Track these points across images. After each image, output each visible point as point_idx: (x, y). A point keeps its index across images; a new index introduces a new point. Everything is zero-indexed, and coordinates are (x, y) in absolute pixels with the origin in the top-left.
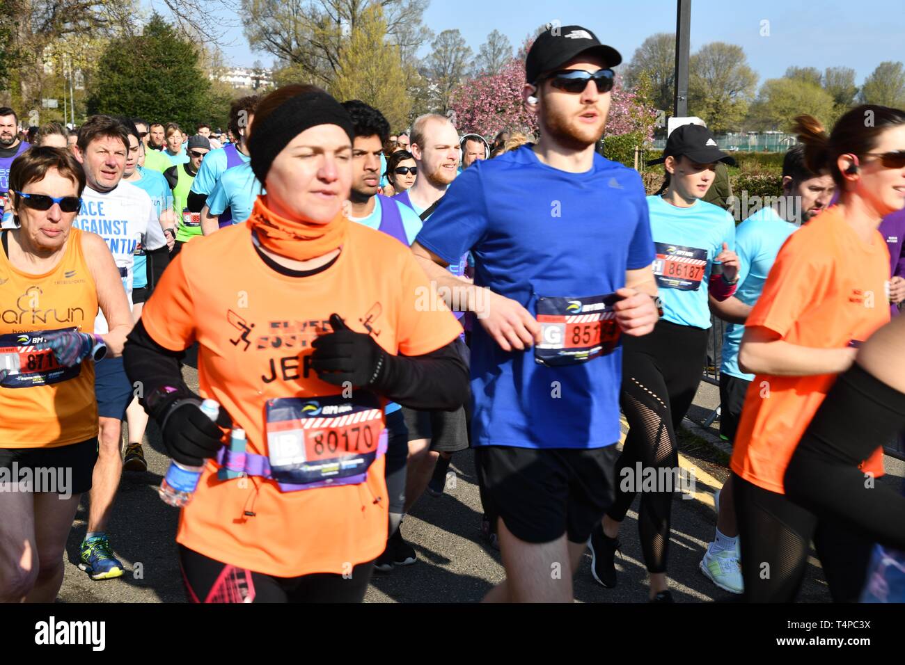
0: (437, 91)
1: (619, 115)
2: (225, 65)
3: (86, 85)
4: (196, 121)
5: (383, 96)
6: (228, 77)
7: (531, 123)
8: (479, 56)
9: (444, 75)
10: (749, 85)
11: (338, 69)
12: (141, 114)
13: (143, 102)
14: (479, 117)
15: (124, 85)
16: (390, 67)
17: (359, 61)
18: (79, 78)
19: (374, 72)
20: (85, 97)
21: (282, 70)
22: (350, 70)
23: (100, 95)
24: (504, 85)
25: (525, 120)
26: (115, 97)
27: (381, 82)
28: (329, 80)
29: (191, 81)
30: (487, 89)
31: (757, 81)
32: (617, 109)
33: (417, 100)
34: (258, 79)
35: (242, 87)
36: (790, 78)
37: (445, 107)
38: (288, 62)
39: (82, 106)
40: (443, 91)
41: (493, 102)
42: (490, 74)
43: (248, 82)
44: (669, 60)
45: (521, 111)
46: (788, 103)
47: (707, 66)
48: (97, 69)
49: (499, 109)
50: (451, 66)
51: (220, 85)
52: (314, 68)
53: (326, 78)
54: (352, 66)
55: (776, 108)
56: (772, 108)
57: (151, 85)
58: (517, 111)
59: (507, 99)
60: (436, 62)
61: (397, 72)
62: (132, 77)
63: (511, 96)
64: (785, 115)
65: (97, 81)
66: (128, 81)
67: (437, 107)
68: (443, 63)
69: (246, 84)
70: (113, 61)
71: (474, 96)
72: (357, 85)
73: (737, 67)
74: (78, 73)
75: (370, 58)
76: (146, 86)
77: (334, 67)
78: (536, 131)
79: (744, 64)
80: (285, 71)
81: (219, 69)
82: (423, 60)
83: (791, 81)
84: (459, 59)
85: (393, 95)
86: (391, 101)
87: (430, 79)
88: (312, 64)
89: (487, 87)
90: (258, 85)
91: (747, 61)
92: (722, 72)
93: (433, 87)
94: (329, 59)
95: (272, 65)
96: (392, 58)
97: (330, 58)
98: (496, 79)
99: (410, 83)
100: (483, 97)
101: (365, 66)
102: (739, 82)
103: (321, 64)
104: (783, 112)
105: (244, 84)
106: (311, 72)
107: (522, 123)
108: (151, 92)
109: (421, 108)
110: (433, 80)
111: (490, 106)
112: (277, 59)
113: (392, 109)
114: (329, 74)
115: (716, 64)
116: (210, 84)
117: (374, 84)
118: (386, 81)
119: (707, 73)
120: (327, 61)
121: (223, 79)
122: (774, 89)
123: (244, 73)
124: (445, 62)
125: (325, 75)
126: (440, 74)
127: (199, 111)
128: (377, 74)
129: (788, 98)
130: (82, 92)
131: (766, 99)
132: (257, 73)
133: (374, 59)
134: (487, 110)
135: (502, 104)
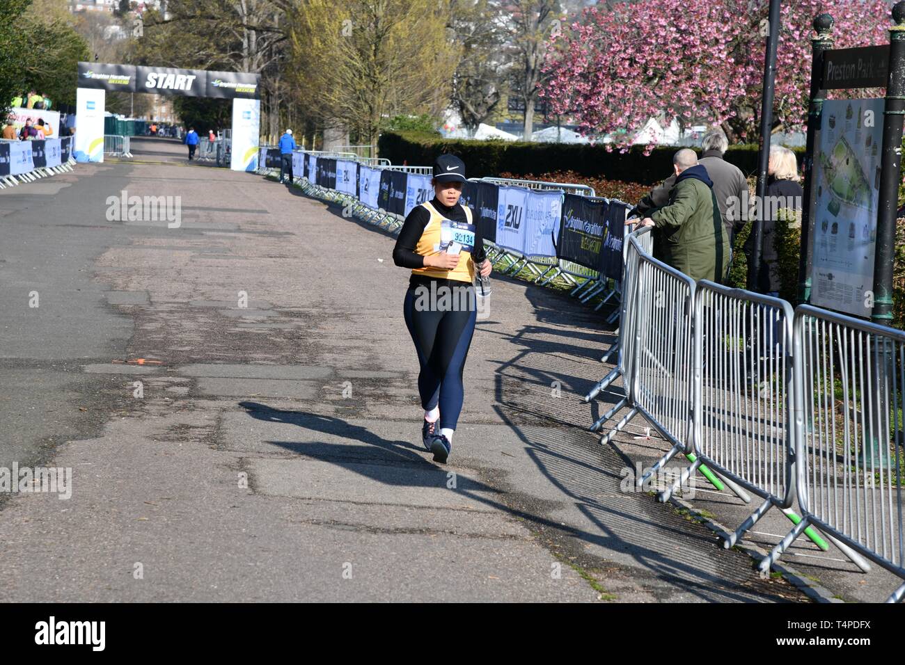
0: (513, 29)
7: (718, 103)
14: (606, 89)
25: (707, 98)
33: (468, 48)
35: (90, 7)
37: (527, 62)
40: (526, 29)
45: (698, 78)
49: (650, 73)
58: (689, 78)
67: (511, 64)
69: (99, 1)
78: (730, 120)
85: (420, 38)
87: (498, 4)
89: (626, 25)
90: (125, 6)
93: (503, 21)
99: (454, 11)
100: (616, 47)
107: (698, 103)
109: (476, 65)
110: (504, 4)
111: (631, 65)
113: (417, 67)
117: (380, 12)
118: (406, 7)
134: (624, 75)
135: (657, 62)
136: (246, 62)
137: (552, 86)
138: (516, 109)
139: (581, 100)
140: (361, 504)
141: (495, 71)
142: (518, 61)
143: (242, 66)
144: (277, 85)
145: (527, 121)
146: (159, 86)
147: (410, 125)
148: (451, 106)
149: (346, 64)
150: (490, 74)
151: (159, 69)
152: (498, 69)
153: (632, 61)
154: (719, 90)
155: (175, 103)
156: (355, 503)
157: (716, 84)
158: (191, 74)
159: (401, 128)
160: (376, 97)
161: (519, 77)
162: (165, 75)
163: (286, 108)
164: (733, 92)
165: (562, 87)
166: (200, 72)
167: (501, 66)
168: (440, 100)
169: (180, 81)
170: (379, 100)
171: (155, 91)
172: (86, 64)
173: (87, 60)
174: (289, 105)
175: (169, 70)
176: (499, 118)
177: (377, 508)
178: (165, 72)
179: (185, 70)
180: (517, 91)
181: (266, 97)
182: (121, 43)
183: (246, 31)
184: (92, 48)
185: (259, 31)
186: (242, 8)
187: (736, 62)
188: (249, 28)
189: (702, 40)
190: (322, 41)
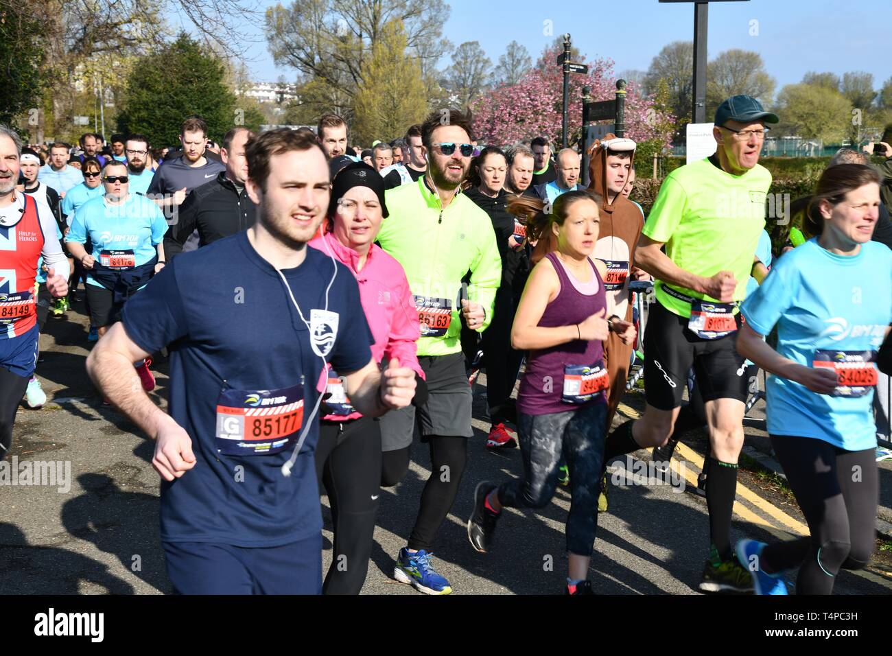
0: (458, 102)
1: (638, 123)
2: (250, 81)
3: (116, 101)
5: (405, 108)
6: (254, 92)
8: (498, 67)
9: (464, 87)
10: (766, 91)
11: (360, 82)
12: (169, 129)
13: (171, 118)
14: (498, 127)
15: (152, 101)
16: (411, 79)
17: (381, 74)
18: (109, 96)
19: (396, 84)
20: (115, 114)
21: (305, 85)
22: (372, 83)
23: (129, 112)
24: (523, 95)
25: (545, 129)
26: (144, 114)
27: (402, 95)
28: (351, 93)
29: (217, 96)
30: (506, 100)
31: (775, 87)
32: (635, 116)
34: (282, 93)
35: (267, 101)
36: (808, 83)
38: (311, 77)
39: (112, 122)
40: (464, 102)
41: (513, 112)
42: (510, 85)
43: (273, 96)
44: (687, 68)
45: (540, 121)
46: (807, 108)
47: (725, 73)
48: (126, 86)
49: (519, 119)
50: (471, 77)
51: (246, 100)
52: (336, 81)
53: (348, 91)
54: (373, 79)
55: (794, 113)
56: (790, 113)
57: (178, 101)
58: (537, 121)
59: (526, 109)
60: (456, 73)
61: (418, 83)
62: (159, 93)
63: (530, 106)
64: (803, 120)
65: (127, 98)
66: (156, 98)
68: (463, 75)
69: (270, 98)
70: (141, 79)
71: (493, 106)
72: (379, 98)
73: (755, 73)
74: (108, 91)
75: (391, 70)
76: (173, 102)
77: (356, 80)
78: (556, 140)
79: (762, 70)
80: (309, 85)
81: (244, 84)
82: (444, 71)
83: (809, 86)
84: (479, 71)
85: (415, 107)
86: (412, 113)
87: (450, 91)
88: (335, 77)
89: (506, 97)
90: (282, 99)
91: (765, 68)
92: (740, 79)
93: (454, 98)
94: (352, 73)
95: (295, 80)
96: (413, 71)
97: (353, 71)
98: (514, 89)
99: (431, 95)
100: (502, 108)
101: (386, 78)
102: (757, 87)
103: (344, 77)
104: (801, 117)
105: (268, 98)
106: (334, 86)
108: (178, 108)
110: (453, 91)
111: (509, 116)
112: (301, 73)
114: (352, 87)
115: (733, 71)
116: (236, 99)
117: (395, 96)
118: (408, 93)
119: (725, 80)
120: (349, 74)
121: (248, 94)
122: (792, 95)
123: (268, 88)
124: (465, 73)
125: (348, 88)
126: (460, 86)
127: (225, 126)
128: (399, 86)
129: (806, 103)
130: (113, 109)
131: (784, 105)
132: (281, 87)
133: (396, 71)
134: (507, 120)
135: (522, 114)
139: (488, 132)
149: (381, 120)
154: (550, 126)
165: (479, 126)
182: (280, 116)
183: (336, 108)
184: (267, 118)
185: (342, 107)
186: (333, 97)
187: (558, 113)
188: (337, 106)
189: (541, 103)
190: (370, 110)
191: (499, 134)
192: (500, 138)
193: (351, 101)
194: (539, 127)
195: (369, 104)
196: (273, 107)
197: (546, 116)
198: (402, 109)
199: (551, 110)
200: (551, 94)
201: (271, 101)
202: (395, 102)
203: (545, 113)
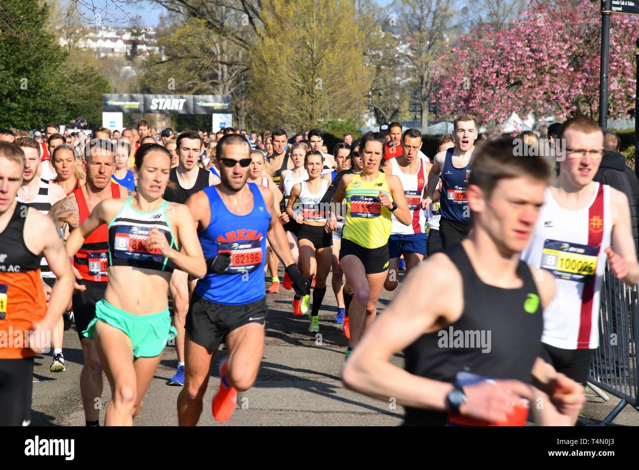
0: (410, 54)
2: (84, 23)
4: (45, 112)
6: (90, 41)
7: (563, 101)
9: (420, 30)
11: (259, 26)
14: (480, 94)
17: (292, 13)
19: (315, 29)
21: (172, 29)
22: (279, 28)
24: (520, 43)
25: (554, 97)
28: (246, 43)
29: (37, 49)
30: (494, 51)
33: (378, 69)
34: (134, 44)
35: (110, 55)
37: (422, 78)
38: (182, 18)
40: (419, 53)
41: (503, 70)
42: (495, 27)
43: (121, 47)
45: (547, 83)
49: (512, 82)
50: (431, 15)
51: (78, 54)
52: (222, 25)
53: (241, 40)
54: (280, 20)
58: (540, 84)
59: (524, 65)
60: (407, 10)
61: (350, 28)
63: (531, 61)
67: (410, 79)
68: (418, 11)
69: (116, 50)
71: (472, 62)
72: (289, 51)
75: (308, 7)
77: (253, 23)
78: (572, 113)
80: (178, 30)
81: (75, 29)
82: (387, 7)
85: (344, 63)
86: (341, 73)
87: (398, 36)
88: (219, 18)
89: (493, 47)
90: (134, 52)
93: (403, 48)
94: (245, 11)
95: (156, 22)
96: (342, 7)
98: (506, 35)
99: (368, 43)
100: (486, 64)
101: (300, 20)
103: (233, 18)
105: (113, 50)
106: (218, 31)
107: (548, 101)
109: (385, 81)
110: (403, 37)
111: (497, 76)
112: (165, 12)
113: (343, 85)
114: (246, 33)
116: (63, 53)
117: (315, 47)
118: (334, 42)
120: (242, 14)
121: (81, 44)
123: (113, 34)
124: (421, 8)
125: (239, 35)
126: (413, 28)
127: (50, 95)
128: (320, 31)
132: (133, 33)
133: (315, 10)
134: (493, 83)
135: (517, 73)
136: (221, 87)
137: (441, 94)
138: (415, 111)
139: (462, 103)
140: (318, 412)
141: (398, 85)
142: (415, 76)
143: (218, 90)
144: (243, 102)
145: (423, 119)
146: (160, 108)
147: (339, 126)
148: (368, 111)
149: (292, 85)
150: (395, 87)
151: (159, 96)
152: (401, 83)
153: (498, 73)
154: (563, 91)
155: (172, 119)
156: (314, 412)
157: (561, 87)
158: (182, 98)
159: (333, 129)
160: (314, 107)
161: (416, 88)
162: (164, 100)
163: (251, 118)
164: (574, 92)
165: (448, 94)
166: (189, 97)
167: (403, 80)
168: (361, 107)
169: (175, 104)
170: (317, 109)
171: (158, 112)
172: (108, 95)
173: (109, 92)
174: (253, 116)
175: (166, 96)
176: (403, 118)
177: (330, 415)
178: (164, 98)
179: (178, 96)
180: (415, 98)
181: (235, 112)
182: (132, 79)
183: (220, 65)
184: (112, 83)
185: (229, 65)
186: (216, 49)
187: (575, 70)
188: (222, 63)
189: (549, 55)
190: (275, 70)
191: (481, 105)
192: (482, 111)
193: (243, 56)
194: (545, 93)
195: (273, 60)
196: (121, 65)
197: (556, 75)
198: (325, 67)
199: (565, 66)
200: (565, 41)
201: (117, 55)
202: (315, 56)
203: (555, 71)
